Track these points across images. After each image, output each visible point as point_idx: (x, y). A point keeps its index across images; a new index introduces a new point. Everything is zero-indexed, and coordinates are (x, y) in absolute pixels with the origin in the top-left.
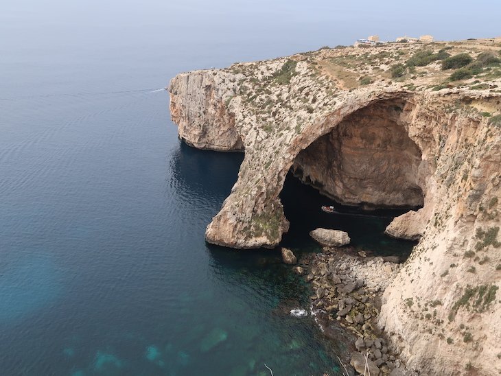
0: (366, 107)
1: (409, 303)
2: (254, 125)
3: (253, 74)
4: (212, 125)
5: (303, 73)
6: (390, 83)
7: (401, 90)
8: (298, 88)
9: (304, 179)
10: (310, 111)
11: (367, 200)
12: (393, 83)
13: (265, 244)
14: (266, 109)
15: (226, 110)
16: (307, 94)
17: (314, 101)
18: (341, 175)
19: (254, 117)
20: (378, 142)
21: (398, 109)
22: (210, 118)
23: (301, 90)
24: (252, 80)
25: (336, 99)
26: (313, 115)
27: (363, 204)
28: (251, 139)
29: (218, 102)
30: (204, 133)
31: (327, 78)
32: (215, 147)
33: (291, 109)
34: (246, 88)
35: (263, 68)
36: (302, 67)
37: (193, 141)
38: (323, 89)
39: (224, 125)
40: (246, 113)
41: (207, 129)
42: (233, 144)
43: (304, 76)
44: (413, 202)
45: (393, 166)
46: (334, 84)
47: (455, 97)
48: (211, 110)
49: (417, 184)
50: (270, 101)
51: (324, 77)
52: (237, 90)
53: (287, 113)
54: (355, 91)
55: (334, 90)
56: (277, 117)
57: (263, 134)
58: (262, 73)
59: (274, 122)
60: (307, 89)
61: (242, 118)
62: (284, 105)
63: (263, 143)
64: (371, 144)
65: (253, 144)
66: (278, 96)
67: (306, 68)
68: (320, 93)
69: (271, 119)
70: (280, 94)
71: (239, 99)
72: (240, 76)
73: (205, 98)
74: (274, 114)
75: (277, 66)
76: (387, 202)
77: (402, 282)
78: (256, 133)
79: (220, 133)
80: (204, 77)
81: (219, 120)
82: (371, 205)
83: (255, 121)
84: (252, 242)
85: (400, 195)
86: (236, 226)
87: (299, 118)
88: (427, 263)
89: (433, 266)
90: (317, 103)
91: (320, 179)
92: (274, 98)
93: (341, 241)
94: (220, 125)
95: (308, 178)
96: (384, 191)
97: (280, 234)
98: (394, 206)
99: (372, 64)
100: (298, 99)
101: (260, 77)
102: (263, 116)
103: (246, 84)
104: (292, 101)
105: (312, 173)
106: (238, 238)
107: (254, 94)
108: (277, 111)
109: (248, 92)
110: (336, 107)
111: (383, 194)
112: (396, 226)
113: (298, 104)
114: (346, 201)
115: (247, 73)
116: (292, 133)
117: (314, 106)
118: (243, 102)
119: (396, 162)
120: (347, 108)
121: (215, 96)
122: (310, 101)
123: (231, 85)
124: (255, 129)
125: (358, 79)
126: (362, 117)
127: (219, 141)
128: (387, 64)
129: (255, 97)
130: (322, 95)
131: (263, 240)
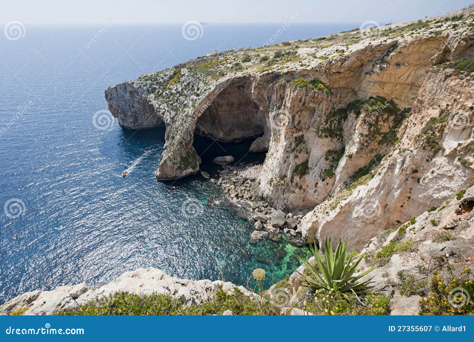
0: (226, 88)
1: (271, 181)
2: (167, 109)
3: (157, 80)
4: (140, 114)
5: (187, 74)
6: (236, 73)
7: (243, 76)
8: (186, 84)
9: (201, 134)
10: (198, 95)
11: (236, 137)
12: (237, 73)
13: (192, 173)
14: (171, 99)
15: (147, 104)
16: (193, 86)
17: (198, 89)
18: (221, 127)
19: (165, 104)
20: (236, 106)
21: (243, 87)
22: (137, 110)
23: (189, 84)
24: (157, 83)
25: (210, 86)
26: (200, 97)
27: (235, 139)
28: (167, 118)
29: (140, 100)
30: (136, 120)
31: (201, 75)
32: (145, 127)
33: (186, 96)
34: (155, 89)
35: (162, 75)
36: (184, 71)
37: (130, 125)
38: (200, 82)
39: (147, 113)
40: (159, 103)
41: (137, 117)
42: (155, 123)
43: (188, 76)
44: (258, 133)
45: (245, 117)
46: (206, 78)
47: (271, 75)
48: (136, 105)
49: (258, 123)
50: (172, 94)
51: (199, 75)
52: (150, 91)
53: (184, 99)
54: (219, 80)
55: (207, 82)
56: (179, 102)
57: (173, 113)
58: (162, 78)
59: (178, 105)
60: (191, 83)
61: (158, 106)
62: (181, 95)
63: (175, 119)
64: (232, 107)
65: (169, 119)
66: (175, 90)
67: (187, 72)
68: (200, 85)
69: (176, 104)
70: (177, 89)
71: (152, 95)
72: (149, 82)
73: (130, 98)
74: (177, 101)
75: (170, 73)
76: (246, 136)
77: (266, 172)
78: (169, 114)
79: (146, 118)
80: (127, 86)
81: (143, 111)
82: (239, 139)
83: (166, 106)
84: (184, 173)
85: (251, 131)
86: (173, 167)
87: (192, 100)
88: (276, 159)
89: (279, 160)
90: (200, 90)
91: (210, 132)
92: (173, 91)
93: (230, 161)
94: (144, 113)
95: (203, 132)
96: (243, 130)
97: (198, 165)
98: (249, 137)
99: (223, 64)
100: (188, 90)
101: (161, 80)
102: (170, 103)
103: (155, 86)
104: (185, 91)
105: (205, 129)
106: (176, 173)
107: (161, 91)
108: (178, 98)
109: (157, 91)
110: (211, 90)
111: (243, 132)
112: (254, 147)
113: (189, 92)
114: (226, 140)
115: (153, 80)
116: (191, 109)
117: (199, 92)
118: (156, 97)
119: (246, 114)
120: (217, 90)
121: (137, 96)
122: (196, 90)
123: (145, 88)
124: (168, 111)
125: (218, 74)
126: (225, 94)
127: (146, 122)
128: (230, 63)
129: (162, 93)
130: (201, 85)
131: (190, 170)
